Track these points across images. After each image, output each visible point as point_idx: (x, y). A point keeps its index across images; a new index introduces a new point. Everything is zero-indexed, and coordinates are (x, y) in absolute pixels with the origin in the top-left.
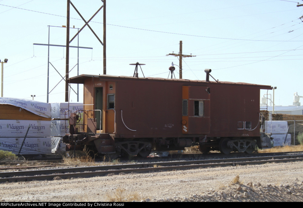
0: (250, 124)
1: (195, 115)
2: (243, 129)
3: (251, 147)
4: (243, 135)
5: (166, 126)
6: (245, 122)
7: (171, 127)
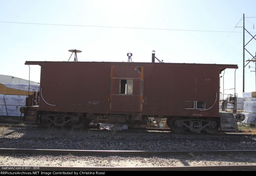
0: (204, 104)
1: (121, 93)
2: (194, 109)
3: (210, 128)
4: (194, 115)
5: (90, 102)
6: (197, 102)
7: (96, 104)
